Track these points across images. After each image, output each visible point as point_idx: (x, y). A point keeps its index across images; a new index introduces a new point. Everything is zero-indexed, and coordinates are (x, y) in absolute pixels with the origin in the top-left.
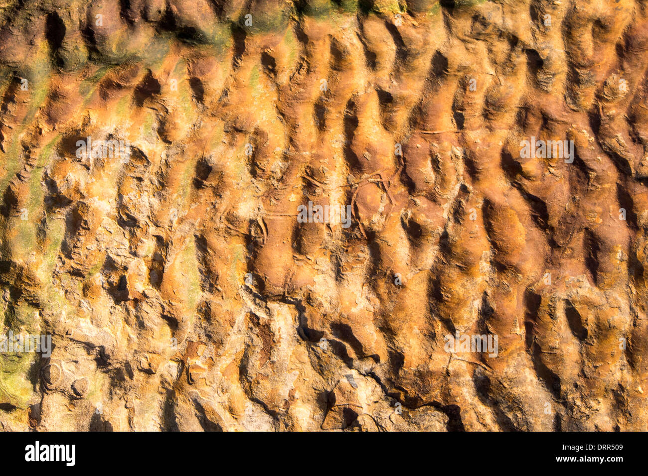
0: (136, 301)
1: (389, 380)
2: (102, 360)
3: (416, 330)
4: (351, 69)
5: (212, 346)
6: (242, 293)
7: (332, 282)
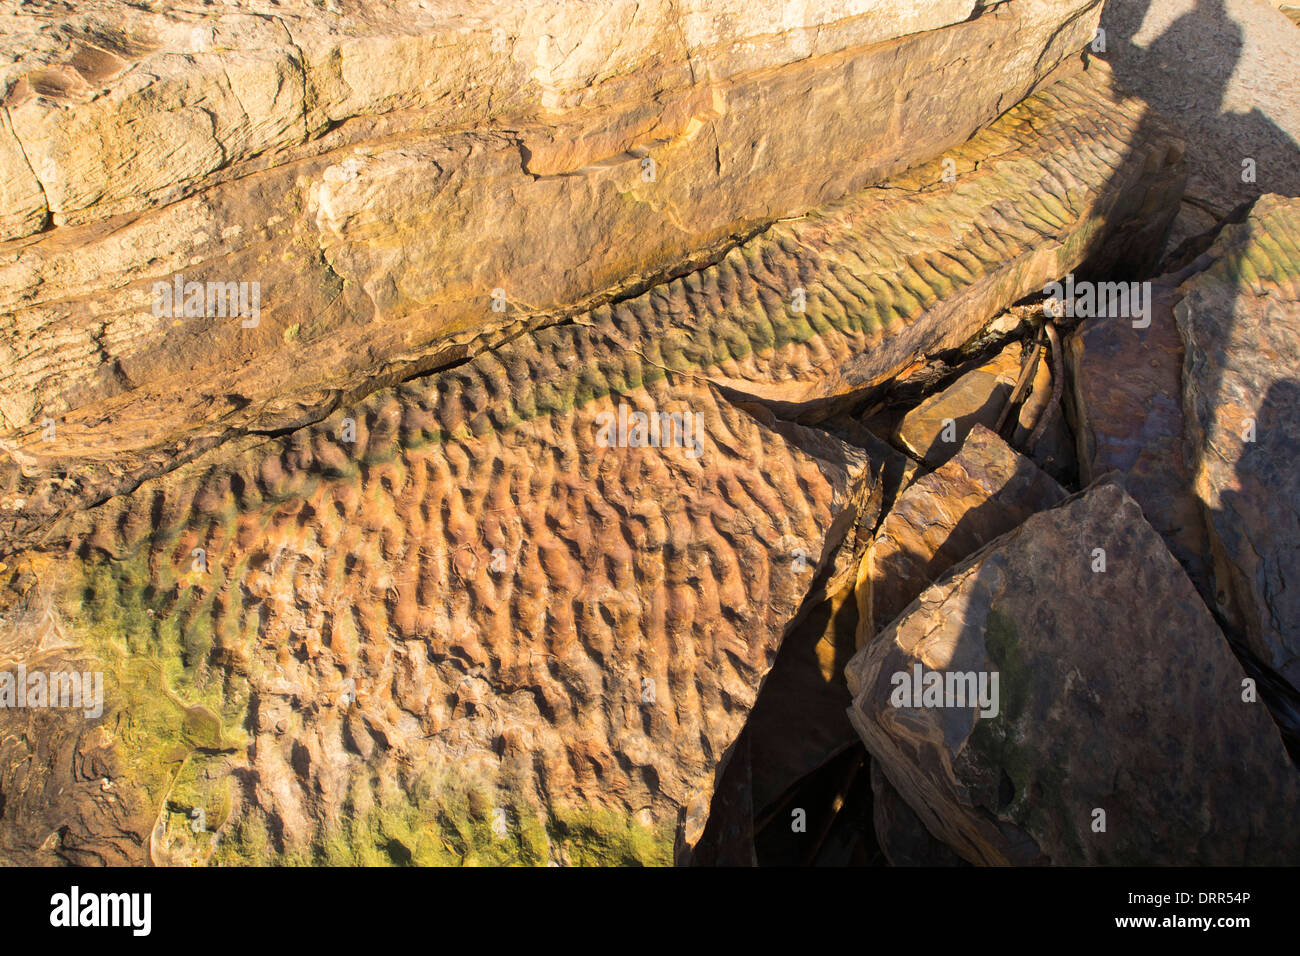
0: (315, 659)
1: (493, 678)
2: (296, 704)
3: (506, 641)
4: (441, 478)
5: (371, 679)
6: (387, 639)
7: (447, 620)
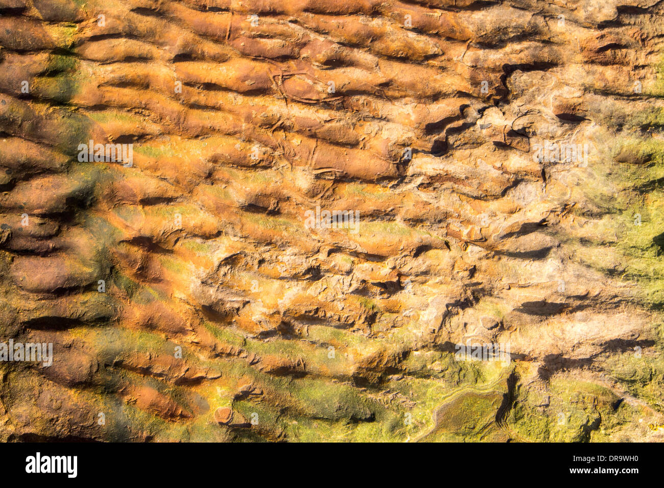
0: (400, 275)
1: (484, 102)
3: (438, 77)
5: (449, 220)
6: (398, 191)
7: (390, 125)
